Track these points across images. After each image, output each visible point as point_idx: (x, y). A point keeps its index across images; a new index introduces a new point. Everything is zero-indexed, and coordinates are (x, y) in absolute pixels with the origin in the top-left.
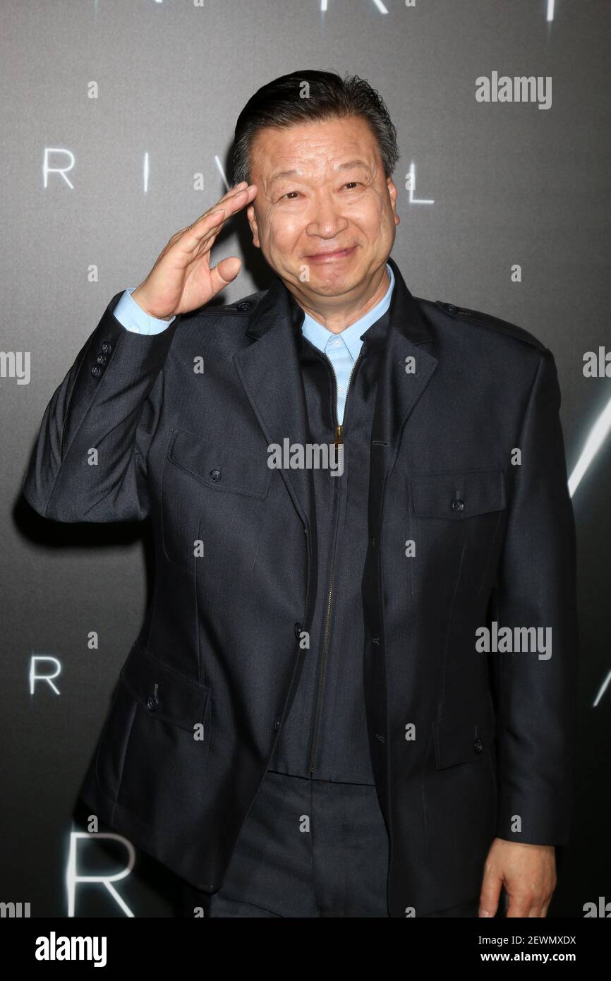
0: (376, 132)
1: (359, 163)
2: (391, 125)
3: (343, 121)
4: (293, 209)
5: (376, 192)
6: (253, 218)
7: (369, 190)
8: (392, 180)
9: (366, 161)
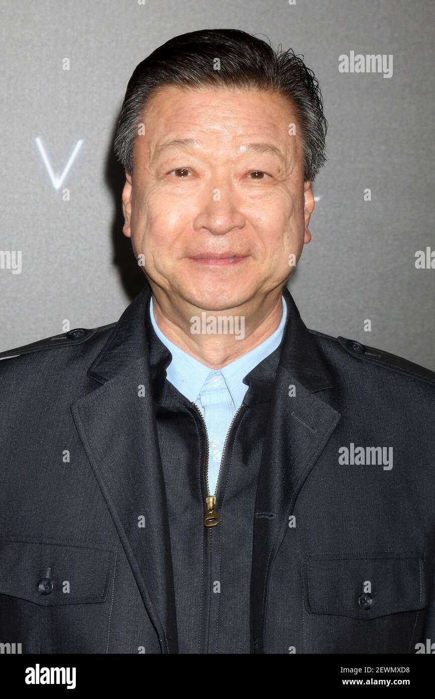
0: (302, 121)
1: (274, 149)
2: (324, 118)
3: (265, 95)
4: (180, 191)
5: (289, 192)
6: (128, 200)
7: (280, 187)
8: (311, 187)
9: (282, 148)
